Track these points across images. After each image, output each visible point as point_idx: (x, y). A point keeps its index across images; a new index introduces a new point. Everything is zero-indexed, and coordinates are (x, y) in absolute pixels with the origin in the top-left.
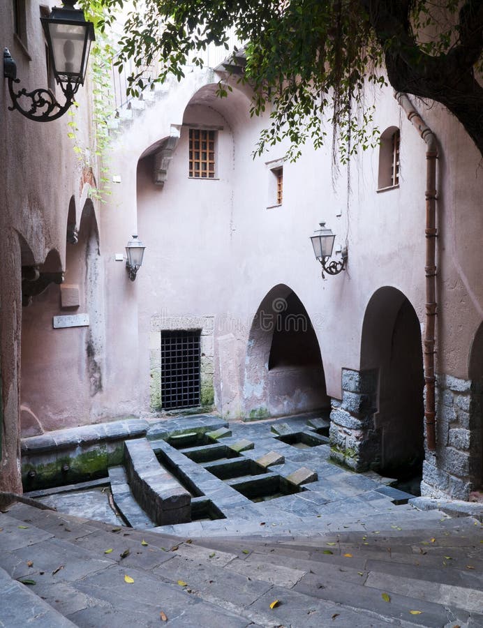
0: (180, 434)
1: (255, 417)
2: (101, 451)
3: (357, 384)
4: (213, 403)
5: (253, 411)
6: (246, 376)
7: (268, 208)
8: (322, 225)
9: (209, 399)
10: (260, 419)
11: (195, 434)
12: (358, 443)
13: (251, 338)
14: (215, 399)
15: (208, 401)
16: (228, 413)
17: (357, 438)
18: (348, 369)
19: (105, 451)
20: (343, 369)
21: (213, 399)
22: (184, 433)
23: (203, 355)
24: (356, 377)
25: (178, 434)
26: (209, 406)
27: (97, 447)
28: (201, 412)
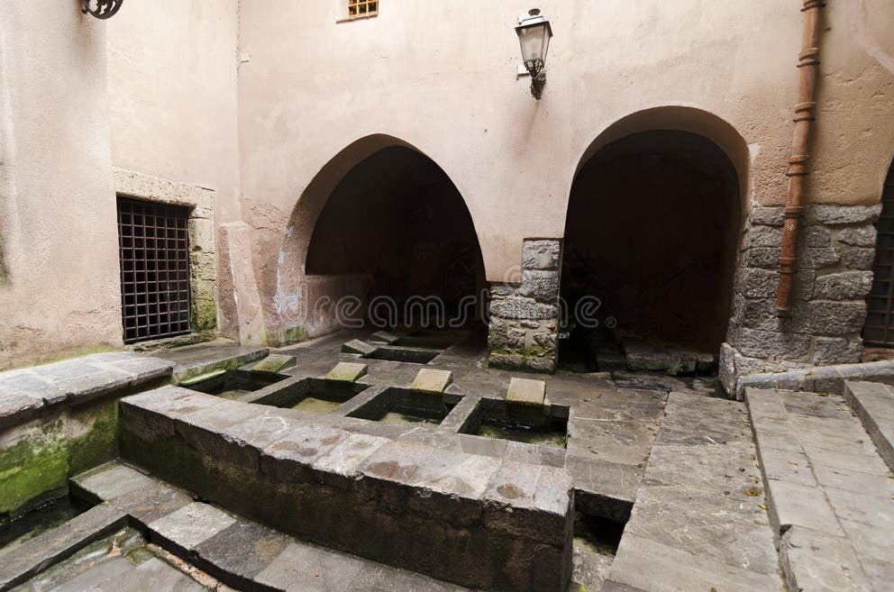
0: (198, 375)
1: (291, 339)
2: (48, 438)
3: (555, 257)
4: (214, 326)
5: (289, 331)
6: (279, 281)
7: (338, 23)
8: (535, 12)
9: (209, 320)
10: (298, 342)
11: (223, 371)
12: (554, 336)
13: (291, 224)
14: (218, 319)
15: (206, 323)
16: (250, 337)
17: (552, 329)
18: (534, 240)
19: (60, 436)
20: (525, 240)
21: (215, 320)
22: (205, 371)
23: (198, 248)
24: (555, 247)
25: (193, 376)
26: (210, 332)
27: (31, 431)
28: (196, 340)
